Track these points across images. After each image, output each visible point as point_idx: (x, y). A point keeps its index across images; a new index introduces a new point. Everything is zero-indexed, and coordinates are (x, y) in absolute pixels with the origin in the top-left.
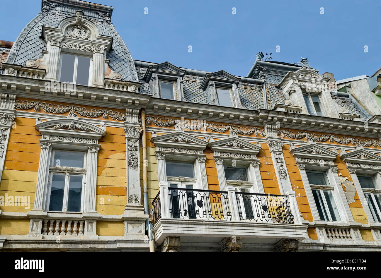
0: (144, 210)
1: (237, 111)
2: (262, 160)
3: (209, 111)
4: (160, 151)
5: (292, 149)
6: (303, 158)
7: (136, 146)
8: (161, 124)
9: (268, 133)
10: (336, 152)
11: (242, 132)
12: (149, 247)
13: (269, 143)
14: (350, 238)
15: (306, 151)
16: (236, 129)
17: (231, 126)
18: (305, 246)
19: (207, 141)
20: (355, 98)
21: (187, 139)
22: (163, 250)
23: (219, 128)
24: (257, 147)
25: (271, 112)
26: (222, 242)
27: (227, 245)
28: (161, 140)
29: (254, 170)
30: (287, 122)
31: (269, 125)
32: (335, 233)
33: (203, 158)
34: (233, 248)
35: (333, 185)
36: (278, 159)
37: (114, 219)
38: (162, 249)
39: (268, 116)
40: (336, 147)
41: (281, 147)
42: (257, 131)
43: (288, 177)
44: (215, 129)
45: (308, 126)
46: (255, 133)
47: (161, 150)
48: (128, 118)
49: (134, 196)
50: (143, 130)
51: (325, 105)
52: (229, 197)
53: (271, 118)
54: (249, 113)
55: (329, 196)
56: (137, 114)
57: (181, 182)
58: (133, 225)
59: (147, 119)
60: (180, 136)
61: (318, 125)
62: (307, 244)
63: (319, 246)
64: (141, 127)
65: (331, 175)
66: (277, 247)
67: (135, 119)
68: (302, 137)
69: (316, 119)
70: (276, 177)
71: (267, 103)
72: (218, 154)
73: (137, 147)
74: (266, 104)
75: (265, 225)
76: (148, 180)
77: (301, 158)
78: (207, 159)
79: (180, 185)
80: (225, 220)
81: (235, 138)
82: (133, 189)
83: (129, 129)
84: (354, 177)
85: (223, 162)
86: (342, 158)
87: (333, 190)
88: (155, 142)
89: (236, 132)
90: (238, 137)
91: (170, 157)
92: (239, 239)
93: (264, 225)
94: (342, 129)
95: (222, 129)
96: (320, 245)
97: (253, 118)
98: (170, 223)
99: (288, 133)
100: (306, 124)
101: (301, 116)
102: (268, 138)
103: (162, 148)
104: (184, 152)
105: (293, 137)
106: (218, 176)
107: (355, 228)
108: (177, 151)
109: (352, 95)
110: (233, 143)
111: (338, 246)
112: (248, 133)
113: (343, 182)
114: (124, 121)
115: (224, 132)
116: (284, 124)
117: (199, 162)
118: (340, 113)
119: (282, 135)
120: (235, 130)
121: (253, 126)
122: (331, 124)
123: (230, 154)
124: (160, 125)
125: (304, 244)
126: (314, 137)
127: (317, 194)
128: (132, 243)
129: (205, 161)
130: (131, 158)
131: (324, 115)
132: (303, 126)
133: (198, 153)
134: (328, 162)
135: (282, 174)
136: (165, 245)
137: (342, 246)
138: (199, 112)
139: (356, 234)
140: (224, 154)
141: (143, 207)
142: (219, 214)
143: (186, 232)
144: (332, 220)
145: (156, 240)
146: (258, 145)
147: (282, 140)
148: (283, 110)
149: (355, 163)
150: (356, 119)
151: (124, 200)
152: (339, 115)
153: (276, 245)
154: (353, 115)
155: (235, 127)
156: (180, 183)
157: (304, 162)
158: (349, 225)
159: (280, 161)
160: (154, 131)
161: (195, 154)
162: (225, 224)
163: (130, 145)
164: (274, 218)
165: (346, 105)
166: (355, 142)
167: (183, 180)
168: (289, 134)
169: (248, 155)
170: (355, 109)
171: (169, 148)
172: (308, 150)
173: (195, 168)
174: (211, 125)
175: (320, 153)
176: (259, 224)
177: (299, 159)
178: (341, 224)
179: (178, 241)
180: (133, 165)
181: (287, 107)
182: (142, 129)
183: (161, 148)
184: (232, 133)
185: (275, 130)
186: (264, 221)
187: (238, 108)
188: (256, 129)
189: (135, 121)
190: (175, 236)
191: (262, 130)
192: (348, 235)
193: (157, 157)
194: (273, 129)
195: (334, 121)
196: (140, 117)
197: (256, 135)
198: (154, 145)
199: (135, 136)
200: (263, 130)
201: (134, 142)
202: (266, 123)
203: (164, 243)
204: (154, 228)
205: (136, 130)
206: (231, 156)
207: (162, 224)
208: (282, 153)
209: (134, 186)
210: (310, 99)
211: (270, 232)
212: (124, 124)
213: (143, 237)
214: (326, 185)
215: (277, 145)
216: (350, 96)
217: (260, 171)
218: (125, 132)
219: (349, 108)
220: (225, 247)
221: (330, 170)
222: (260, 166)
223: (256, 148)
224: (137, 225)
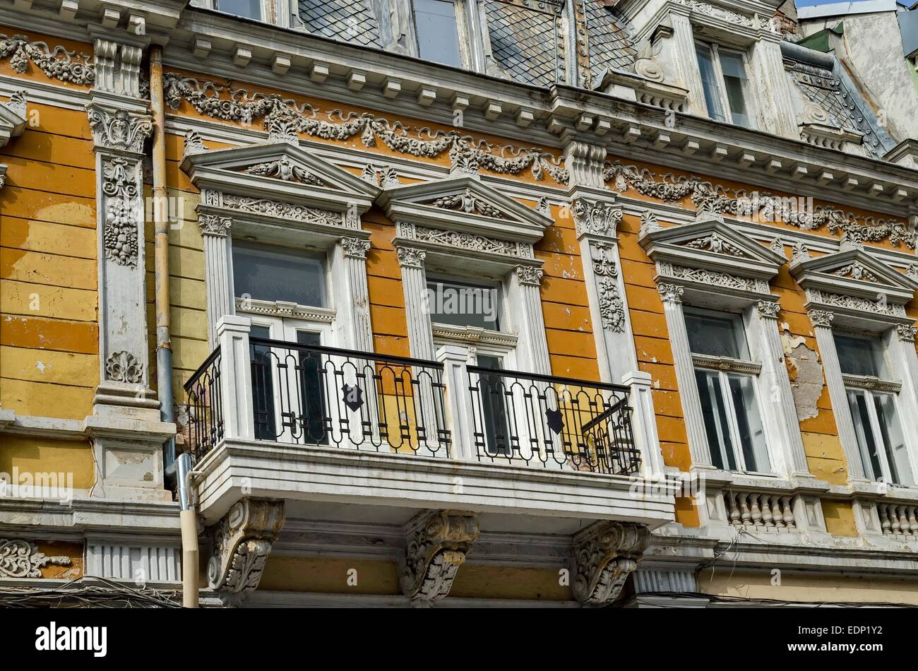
0: (158, 407)
1: (482, 84)
2: (550, 263)
3: (387, 76)
4: (215, 205)
5: (650, 232)
6: (679, 264)
7: (131, 183)
8: (218, 108)
9: (577, 171)
10: (781, 252)
11: (493, 161)
12: (180, 530)
13: (579, 207)
14: (790, 525)
15: (691, 244)
16: (473, 150)
17: (456, 137)
18: (661, 544)
19: (376, 184)
20: (852, 75)
21: (308, 172)
22: (225, 540)
23: (417, 142)
24: (538, 218)
25: (592, 100)
26: (411, 524)
27: (430, 532)
28: (217, 168)
29: (522, 295)
30: (639, 138)
31: (583, 143)
32: (750, 507)
33: (360, 243)
34: (448, 545)
35: (761, 358)
36: (601, 261)
37: (58, 431)
38: (222, 537)
39: (581, 114)
40: (783, 236)
41: (613, 225)
42: (539, 160)
43: (627, 326)
44: (406, 144)
45: (704, 158)
46: (534, 168)
47: (218, 202)
48: (102, 76)
49: (123, 357)
50: (154, 126)
51: (761, 91)
52: (446, 380)
53: (589, 121)
54: (522, 97)
55: (744, 392)
56: (134, 65)
57: (283, 319)
58: (122, 454)
59: (170, 86)
60: (284, 158)
61: (735, 156)
62: (668, 541)
63: (702, 546)
64: (147, 113)
65: (759, 327)
66: (578, 546)
67: (128, 81)
68: (682, 196)
69: (731, 137)
70: (589, 323)
71: (577, 63)
72: (409, 234)
73: (134, 185)
74: (574, 67)
75: (555, 476)
76: (173, 306)
77: (673, 266)
78: (373, 248)
79: (278, 331)
80: (431, 454)
81: (469, 179)
82: (120, 333)
83: (108, 118)
84: (825, 339)
85: (425, 263)
86: (796, 273)
87: (758, 375)
88: (197, 174)
89: (472, 161)
90: (478, 179)
91: (247, 230)
92: (469, 517)
93: (550, 475)
94: (805, 176)
95: (428, 144)
96: (705, 543)
97: (530, 116)
98: (256, 454)
99: (641, 177)
100: (697, 152)
101: (686, 123)
102: (577, 188)
103: (221, 198)
104: (296, 215)
105: (654, 192)
106: (407, 307)
107: (810, 496)
108: (271, 211)
109: (843, 62)
110: (462, 197)
111: (757, 548)
112: (510, 167)
113: (790, 351)
114: (88, 86)
115: (432, 157)
116: (628, 144)
117: (346, 256)
118: (805, 123)
119: (620, 181)
120: (468, 153)
121: (529, 144)
122: (777, 158)
123: (450, 235)
124: (216, 111)
125: (660, 540)
126: (718, 196)
127: (709, 384)
128: (122, 514)
129: (367, 254)
130: (114, 225)
131: (753, 125)
132: (688, 156)
133: (344, 223)
134: (752, 282)
135: (610, 315)
136: (233, 525)
137: (767, 548)
138: (351, 76)
139: (811, 513)
140: (431, 234)
141: (155, 397)
142: (413, 433)
143: (305, 488)
144: (745, 469)
145: (202, 508)
146: (541, 212)
147: (618, 199)
148: (628, 94)
149: (833, 294)
150: (849, 149)
151: (90, 367)
152: (801, 128)
153: (576, 538)
154: (842, 132)
155: (469, 140)
156: (279, 322)
157: (680, 278)
158: (795, 485)
159: (606, 268)
160: (195, 131)
161: (331, 225)
162: (432, 468)
163: (111, 177)
164: (581, 455)
165: (821, 97)
166: (840, 223)
167: (289, 314)
168: (643, 181)
169: (507, 244)
170: (849, 113)
171: (245, 197)
172: (695, 240)
173: (330, 275)
174: (391, 126)
175: (733, 254)
176: (536, 474)
177: (667, 268)
178: (770, 482)
179: (279, 513)
180: (120, 250)
181: (643, 87)
182: (153, 121)
183: (215, 197)
184: (460, 164)
185: (599, 162)
186: (552, 465)
187: (484, 73)
188: (537, 154)
189: (128, 90)
190: (267, 498)
191: (556, 160)
192: (788, 518)
193: (204, 226)
194: (594, 160)
195: (784, 150)
196: (145, 77)
197: (536, 176)
198: (194, 183)
199: (128, 147)
200: (559, 160)
201: (125, 167)
202: (572, 135)
203: (231, 518)
204: (197, 470)
205: (133, 122)
206: (450, 242)
207: (229, 458)
208: (616, 244)
209: (125, 324)
210: (717, 64)
211: (567, 498)
212: (89, 97)
213: (156, 494)
214: (739, 358)
215: (602, 217)
216: (838, 67)
217: (542, 301)
218: (94, 127)
219: (830, 105)
220: (422, 539)
221: (755, 311)
222: (543, 283)
223: (536, 219)
224: (138, 456)
